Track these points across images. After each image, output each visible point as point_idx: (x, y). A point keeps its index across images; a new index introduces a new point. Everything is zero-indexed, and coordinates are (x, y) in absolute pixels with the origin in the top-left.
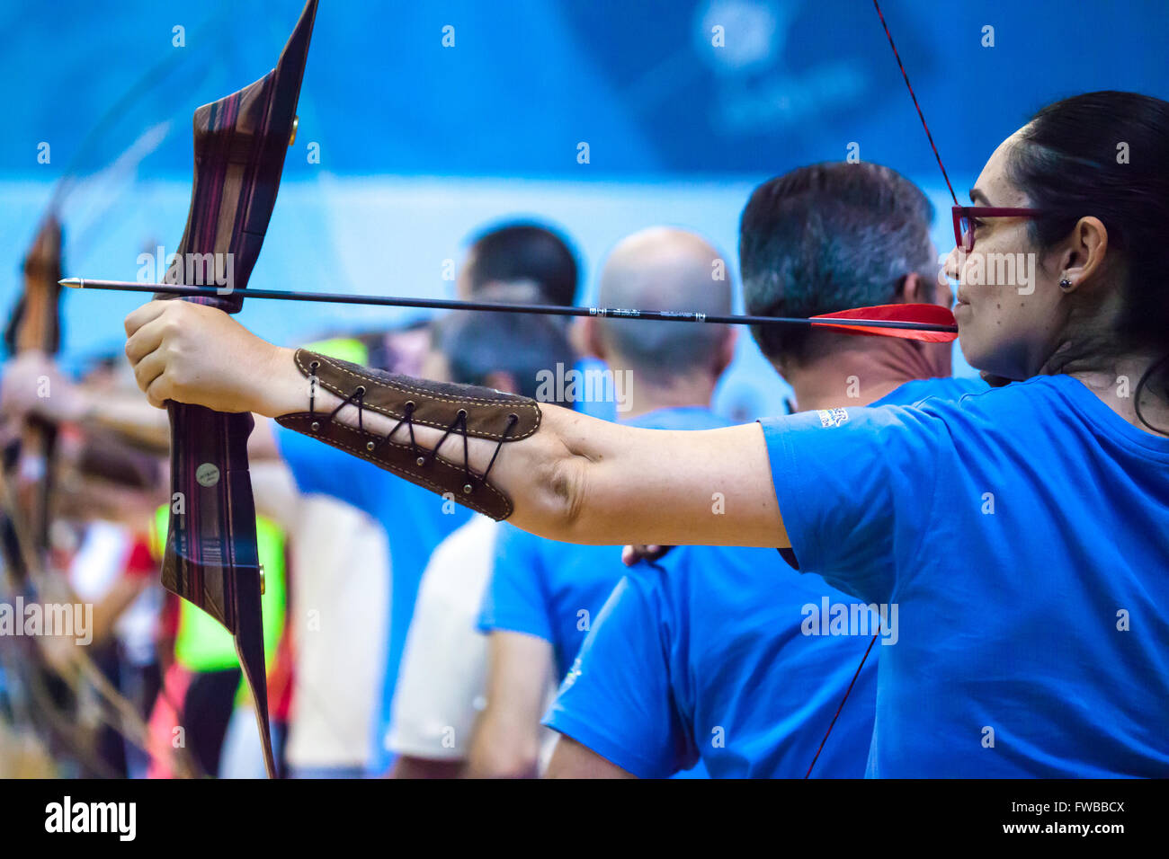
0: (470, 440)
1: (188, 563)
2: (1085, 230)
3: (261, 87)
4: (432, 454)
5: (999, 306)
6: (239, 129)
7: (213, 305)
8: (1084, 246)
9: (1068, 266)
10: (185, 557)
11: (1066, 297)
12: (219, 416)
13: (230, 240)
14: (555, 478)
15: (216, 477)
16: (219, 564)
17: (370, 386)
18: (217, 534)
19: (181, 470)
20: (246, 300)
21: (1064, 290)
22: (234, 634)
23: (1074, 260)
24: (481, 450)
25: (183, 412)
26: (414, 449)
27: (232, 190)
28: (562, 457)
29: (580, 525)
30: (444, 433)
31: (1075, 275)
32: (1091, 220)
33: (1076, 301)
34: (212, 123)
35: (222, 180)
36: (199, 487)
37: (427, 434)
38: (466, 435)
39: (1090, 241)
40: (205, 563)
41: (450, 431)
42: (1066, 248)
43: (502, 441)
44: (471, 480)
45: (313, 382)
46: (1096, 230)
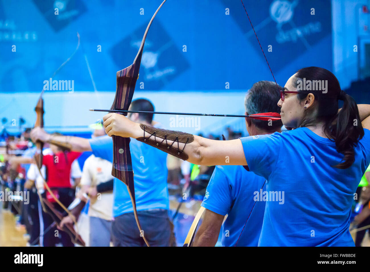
0: (179, 143)
1: (117, 170)
2: (309, 96)
3: (131, 67)
4: (171, 146)
5: (291, 112)
6: (127, 76)
7: (122, 114)
8: (309, 99)
9: (306, 104)
10: (117, 169)
11: (305, 110)
12: (123, 138)
13: (124, 101)
14: (197, 151)
15: (123, 151)
16: (125, 171)
17: (157, 131)
18: (123, 164)
19: (116, 150)
20: (128, 113)
21: (305, 109)
22: (128, 185)
23: (307, 102)
24: (182, 145)
25: (116, 138)
26: (167, 145)
27: (125, 89)
28: (199, 146)
29: (203, 161)
30: (173, 141)
31: (307, 106)
32: (311, 94)
33: (308, 111)
34: (121, 75)
35: (123, 87)
36: (119, 154)
37: (170, 142)
38: (178, 142)
39: (311, 98)
40: (121, 170)
41: (175, 141)
42: (305, 100)
43: (186, 143)
44: (179, 152)
45: (145, 131)
46: (312, 96)
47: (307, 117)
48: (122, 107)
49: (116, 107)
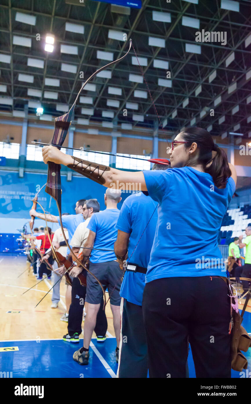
0: (99, 170)
1: (50, 188)
2: (193, 145)
3: (66, 115)
4: (93, 172)
6: (62, 121)
8: (193, 147)
9: (190, 150)
11: (189, 155)
12: (56, 164)
13: (59, 139)
14: (110, 177)
15: (55, 175)
16: (55, 188)
17: (84, 161)
18: (54, 184)
19: (49, 173)
22: (57, 200)
23: (191, 150)
26: (90, 171)
27: (60, 131)
28: (112, 174)
30: (95, 168)
31: (191, 152)
32: (195, 143)
33: (192, 156)
34: (58, 120)
35: (59, 129)
36: (52, 176)
37: (92, 168)
38: (99, 169)
40: (52, 188)
42: (189, 148)
43: (105, 171)
44: (99, 176)
45: (75, 160)
46: (195, 145)
47: (190, 161)
48: (57, 143)
49: (52, 143)
